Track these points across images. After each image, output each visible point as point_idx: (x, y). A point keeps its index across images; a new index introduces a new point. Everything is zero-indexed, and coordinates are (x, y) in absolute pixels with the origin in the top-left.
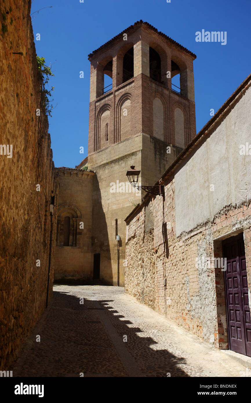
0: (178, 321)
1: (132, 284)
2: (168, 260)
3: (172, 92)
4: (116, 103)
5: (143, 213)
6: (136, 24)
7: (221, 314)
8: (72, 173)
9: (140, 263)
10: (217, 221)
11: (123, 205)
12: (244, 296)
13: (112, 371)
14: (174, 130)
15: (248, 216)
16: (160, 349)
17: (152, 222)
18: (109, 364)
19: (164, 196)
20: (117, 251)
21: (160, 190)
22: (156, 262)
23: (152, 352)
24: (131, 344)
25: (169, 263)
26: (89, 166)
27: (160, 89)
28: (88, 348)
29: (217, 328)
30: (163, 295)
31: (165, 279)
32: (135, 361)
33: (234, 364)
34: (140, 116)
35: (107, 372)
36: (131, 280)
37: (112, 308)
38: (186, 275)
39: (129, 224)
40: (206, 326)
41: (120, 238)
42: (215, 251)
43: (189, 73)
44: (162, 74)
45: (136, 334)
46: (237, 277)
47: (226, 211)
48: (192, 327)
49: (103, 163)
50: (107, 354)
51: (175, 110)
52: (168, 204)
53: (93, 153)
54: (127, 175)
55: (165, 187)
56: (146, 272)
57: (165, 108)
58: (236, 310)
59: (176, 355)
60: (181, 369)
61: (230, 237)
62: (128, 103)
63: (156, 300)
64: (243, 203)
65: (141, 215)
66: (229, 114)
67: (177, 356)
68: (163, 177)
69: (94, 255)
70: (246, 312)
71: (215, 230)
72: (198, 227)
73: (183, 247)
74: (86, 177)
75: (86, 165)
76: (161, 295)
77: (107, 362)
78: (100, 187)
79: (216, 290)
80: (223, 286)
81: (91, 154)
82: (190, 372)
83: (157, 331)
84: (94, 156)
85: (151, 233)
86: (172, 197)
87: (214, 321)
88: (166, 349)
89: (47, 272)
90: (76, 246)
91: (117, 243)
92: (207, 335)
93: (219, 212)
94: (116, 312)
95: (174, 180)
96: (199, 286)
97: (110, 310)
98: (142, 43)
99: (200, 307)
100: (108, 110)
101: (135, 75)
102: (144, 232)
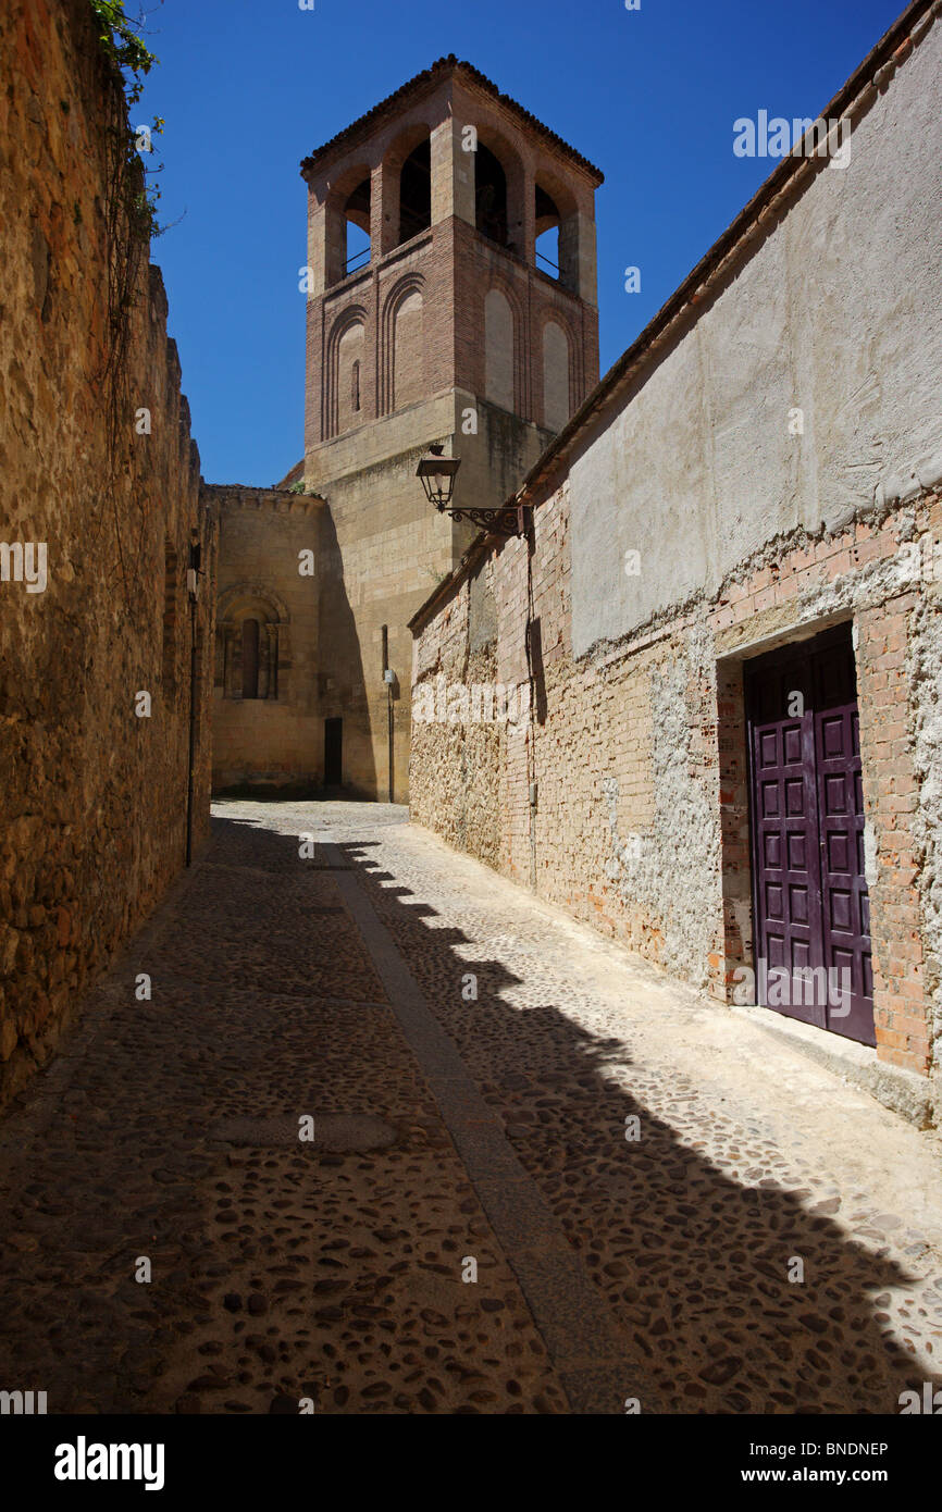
0: (574, 908)
1: (431, 799)
2: (542, 731)
3: (536, 275)
4: (382, 302)
5: (462, 599)
6: (436, 66)
7: (737, 897)
8: (261, 499)
9: (452, 740)
10: (735, 593)
11: (402, 589)
12: (828, 840)
13: (383, 1103)
14: (540, 385)
15: (877, 560)
16: (535, 1006)
17: (492, 624)
18: (372, 1071)
19: (531, 539)
20: (387, 711)
21: (521, 522)
22: (503, 738)
23: (509, 1015)
24: (439, 985)
25: (547, 739)
26: (309, 482)
27: (504, 264)
28: (303, 1007)
29: (721, 941)
30: (526, 831)
31: (532, 785)
32: (459, 1052)
33: (792, 1061)
34: (449, 340)
35: (364, 1104)
36: (427, 787)
37: (375, 865)
38: (607, 774)
39: (420, 635)
40: (676, 929)
41: (395, 677)
42: (720, 696)
43: (582, 224)
44: (510, 221)
45: (452, 951)
46: (801, 779)
47: (774, 554)
48: (624, 927)
49: (345, 472)
50: (364, 1027)
51: (546, 327)
52: (544, 562)
53: (319, 445)
54: (420, 473)
55: (535, 512)
56: (470, 766)
57: (517, 320)
58: (792, 886)
59: (591, 1029)
60: (618, 1085)
61: (779, 645)
62: (413, 303)
63: (504, 845)
64: (855, 517)
65: (458, 606)
66: (805, 196)
67: (596, 1033)
68: (530, 481)
69: (326, 721)
70: (836, 895)
71: (725, 624)
72: (657, 623)
73: (599, 688)
74: (301, 510)
75: (302, 481)
76: (518, 832)
77: (366, 1060)
78: (340, 540)
79: (722, 819)
80: (744, 808)
81: (314, 447)
82: (655, 1101)
83: (514, 937)
84: (323, 453)
85: (487, 654)
86: (559, 538)
87: (710, 919)
88: (552, 1003)
89: (186, 768)
90: (276, 698)
91: (386, 690)
92: (683, 957)
93: (746, 561)
94: (388, 876)
95: (566, 485)
96: (655, 808)
97: (371, 870)
98: (453, 123)
99: (657, 869)
100: (360, 322)
101: (435, 221)
102: (468, 653)
